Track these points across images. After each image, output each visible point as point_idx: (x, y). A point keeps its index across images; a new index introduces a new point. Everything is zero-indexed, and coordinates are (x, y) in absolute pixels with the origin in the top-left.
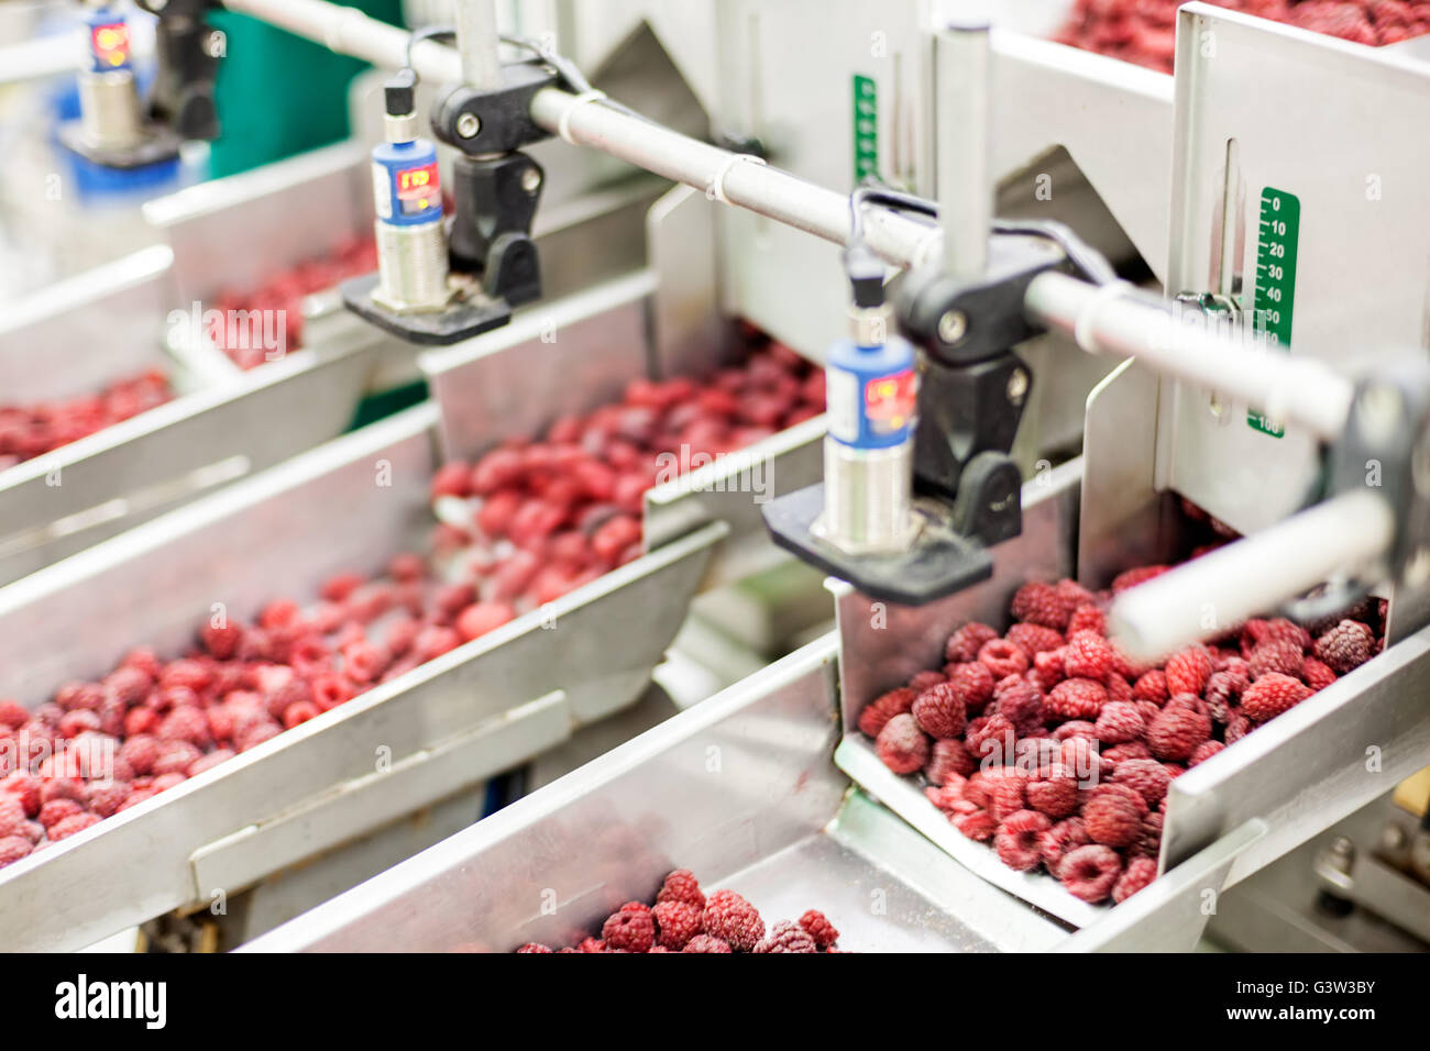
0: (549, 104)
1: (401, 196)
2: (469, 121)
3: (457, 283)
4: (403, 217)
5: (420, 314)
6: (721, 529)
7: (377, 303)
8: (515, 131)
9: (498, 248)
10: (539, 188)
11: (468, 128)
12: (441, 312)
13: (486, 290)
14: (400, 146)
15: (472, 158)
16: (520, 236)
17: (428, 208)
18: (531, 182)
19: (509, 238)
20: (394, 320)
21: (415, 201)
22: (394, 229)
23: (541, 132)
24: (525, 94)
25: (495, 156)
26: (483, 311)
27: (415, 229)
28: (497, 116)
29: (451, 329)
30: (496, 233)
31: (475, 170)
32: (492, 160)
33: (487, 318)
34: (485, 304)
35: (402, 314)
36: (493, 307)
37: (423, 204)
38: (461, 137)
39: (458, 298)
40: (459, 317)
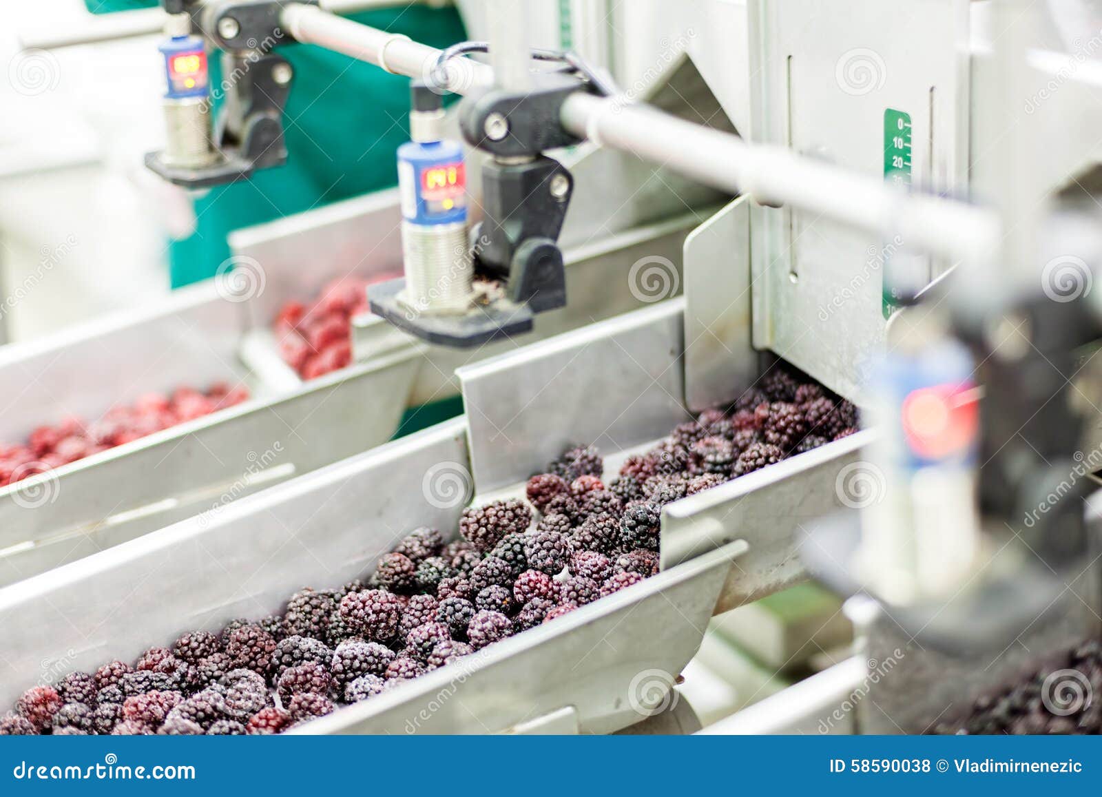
0: (579, 109)
1: (426, 196)
2: (497, 123)
3: (480, 287)
4: (427, 218)
5: (440, 315)
6: (740, 546)
7: (399, 304)
8: (544, 135)
9: (523, 253)
10: (568, 195)
11: (496, 129)
12: (464, 314)
13: (509, 295)
14: (426, 145)
15: (500, 160)
16: (547, 242)
17: (453, 209)
18: (559, 188)
19: (534, 243)
20: (414, 320)
21: (438, 202)
22: (419, 229)
23: (571, 138)
24: (556, 98)
25: (524, 160)
26: (505, 314)
27: (440, 229)
28: (525, 118)
29: (470, 330)
30: (523, 238)
31: (503, 173)
32: (520, 164)
33: (508, 321)
34: (509, 309)
35: (423, 315)
36: (517, 312)
37: (448, 205)
38: (489, 139)
39: (482, 300)
40: (480, 319)
